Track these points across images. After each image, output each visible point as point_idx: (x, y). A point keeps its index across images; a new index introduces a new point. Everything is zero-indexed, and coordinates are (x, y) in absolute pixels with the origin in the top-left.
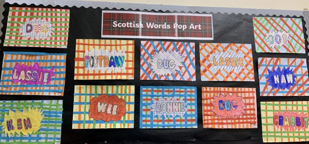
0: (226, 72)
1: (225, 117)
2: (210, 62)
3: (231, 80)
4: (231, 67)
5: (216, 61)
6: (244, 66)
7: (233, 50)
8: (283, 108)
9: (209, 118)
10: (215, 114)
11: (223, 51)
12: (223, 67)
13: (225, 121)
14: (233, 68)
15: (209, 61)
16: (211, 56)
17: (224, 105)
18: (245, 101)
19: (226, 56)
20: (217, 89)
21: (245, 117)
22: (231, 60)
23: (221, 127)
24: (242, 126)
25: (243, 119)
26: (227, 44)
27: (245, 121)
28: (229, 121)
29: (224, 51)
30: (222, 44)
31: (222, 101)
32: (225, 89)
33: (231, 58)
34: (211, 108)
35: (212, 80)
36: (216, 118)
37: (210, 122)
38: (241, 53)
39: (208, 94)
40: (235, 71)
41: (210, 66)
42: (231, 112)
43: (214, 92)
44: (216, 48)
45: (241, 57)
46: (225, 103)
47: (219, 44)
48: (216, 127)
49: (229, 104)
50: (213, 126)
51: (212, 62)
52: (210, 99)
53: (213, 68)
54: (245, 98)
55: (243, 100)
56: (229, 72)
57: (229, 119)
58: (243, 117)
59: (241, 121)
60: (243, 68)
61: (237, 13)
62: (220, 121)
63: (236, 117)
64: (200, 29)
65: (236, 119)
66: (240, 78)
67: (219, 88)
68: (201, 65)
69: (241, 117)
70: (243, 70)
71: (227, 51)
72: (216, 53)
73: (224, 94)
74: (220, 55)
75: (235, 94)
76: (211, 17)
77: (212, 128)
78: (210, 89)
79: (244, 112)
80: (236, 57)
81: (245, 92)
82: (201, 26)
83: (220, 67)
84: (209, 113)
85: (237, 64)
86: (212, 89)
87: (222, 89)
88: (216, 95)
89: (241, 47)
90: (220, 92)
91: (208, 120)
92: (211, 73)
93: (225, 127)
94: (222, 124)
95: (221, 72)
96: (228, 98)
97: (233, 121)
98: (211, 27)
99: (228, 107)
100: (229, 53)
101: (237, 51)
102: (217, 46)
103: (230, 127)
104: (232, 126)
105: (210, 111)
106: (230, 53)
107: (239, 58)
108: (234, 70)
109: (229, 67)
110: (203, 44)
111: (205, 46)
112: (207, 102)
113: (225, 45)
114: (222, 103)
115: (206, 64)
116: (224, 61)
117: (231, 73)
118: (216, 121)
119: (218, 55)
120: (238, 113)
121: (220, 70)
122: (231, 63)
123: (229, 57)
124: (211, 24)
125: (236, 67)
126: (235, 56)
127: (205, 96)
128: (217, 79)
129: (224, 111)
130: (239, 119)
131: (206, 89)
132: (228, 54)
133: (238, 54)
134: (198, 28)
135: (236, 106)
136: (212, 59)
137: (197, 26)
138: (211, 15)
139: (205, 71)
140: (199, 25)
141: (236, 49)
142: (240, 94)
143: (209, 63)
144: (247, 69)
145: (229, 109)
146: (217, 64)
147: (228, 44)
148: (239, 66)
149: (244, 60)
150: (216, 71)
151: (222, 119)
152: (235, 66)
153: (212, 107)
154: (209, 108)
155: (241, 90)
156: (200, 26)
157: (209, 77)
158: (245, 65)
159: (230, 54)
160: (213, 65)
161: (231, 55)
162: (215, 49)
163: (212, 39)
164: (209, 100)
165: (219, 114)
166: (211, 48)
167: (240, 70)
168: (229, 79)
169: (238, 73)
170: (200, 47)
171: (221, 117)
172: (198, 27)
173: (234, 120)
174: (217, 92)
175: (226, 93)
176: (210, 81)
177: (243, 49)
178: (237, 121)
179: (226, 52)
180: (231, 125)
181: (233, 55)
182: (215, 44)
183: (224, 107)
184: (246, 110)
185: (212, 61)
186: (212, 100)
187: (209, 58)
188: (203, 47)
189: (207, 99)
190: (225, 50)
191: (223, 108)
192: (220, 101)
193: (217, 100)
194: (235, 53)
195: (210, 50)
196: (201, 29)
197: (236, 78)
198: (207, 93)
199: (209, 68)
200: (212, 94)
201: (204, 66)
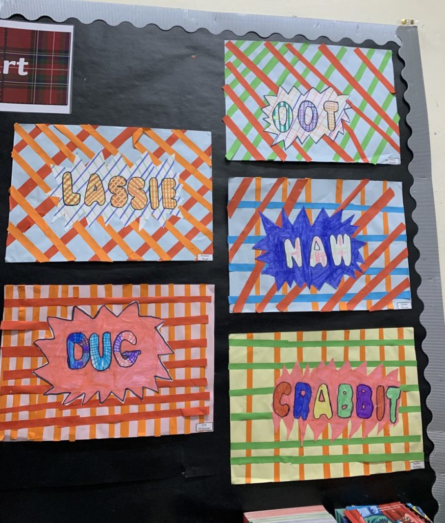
0: (109, 229)
1: (89, 393)
2: (50, 193)
3: (123, 258)
4: (130, 210)
5: (75, 190)
6: (179, 207)
7: (143, 150)
8: (312, 354)
9: (25, 400)
10: (48, 388)
11: (101, 154)
12: (98, 209)
13: (84, 412)
14: (138, 213)
15: (47, 189)
16: (56, 169)
17: (86, 350)
18: (171, 334)
19: (115, 172)
20: (65, 292)
21: (165, 392)
22: (132, 186)
23: (65, 434)
24: (149, 429)
25: (158, 400)
26: (119, 130)
27: (165, 407)
28: (103, 411)
29: (107, 154)
30: (102, 130)
31: (79, 334)
32: (94, 292)
33: (131, 178)
34: (34, 363)
35: (49, 258)
36: (51, 399)
37: (24, 415)
38: (170, 161)
39: (29, 312)
40: (141, 226)
41: (47, 206)
42: (114, 375)
43: (52, 302)
44: (78, 141)
45: (171, 175)
46: (93, 343)
47: (88, 128)
48: (48, 435)
49: (107, 345)
50: (33, 434)
51: (59, 194)
52: (34, 327)
53: (59, 215)
54: (172, 322)
55: (164, 331)
56: (118, 229)
57: (100, 403)
58: (158, 393)
59: (150, 408)
60: (174, 213)
61: (166, 26)
62: (67, 413)
63: (132, 395)
64: (22, 72)
65: (130, 402)
66: (158, 250)
67: (71, 287)
68: (15, 204)
69: (149, 393)
70: (174, 220)
71: (118, 155)
72: (77, 159)
73: (92, 310)
74: (92, 169)
75: (133, 308)
76: (68, 34)
77: (29, 439)
78: (37, 292)
79: (162, 373)
80: (153, 175)
81: (172, 300)
82: (27, 63)
83: (87, 209)
84: (25, 382)
85: (154, 200)
86: (45, 291)
87: (85, 291)
88: (59, 315)
89: (172, 140)
90: (76, 302)
91: (16, 410)
92: (48, 232)
93: (83, 433)
94: (74, 421)
95: (86, 228)
96: (103, 324)
97: (118, 410)
98: (67, 67)
99: (102, 356)
100: (126, 160)
101: (158, 153)
102: (83, 136)
103: (102, 432)
104: (112, 431)
105: (30, 373)
106: (131, 161)
107: (163, 180)
108: (138, 220)
109: (120, 211)
110: (29, 128)
111: (34, 134)
112: (21, 340)
113: (112, 132)
114: (79, 342)
115: (35, 198)
116: (106, 188)
117: (124, 232)
118: (51, 413)
119: (82, 167)
120: (142, 380)
121: (84, 222)
122: (130, 198)
123: (126, 174)
124: (67, 59)
125: (149, 210)
126: (147, 173)
127: (15, 318)
128: (67, 252)
129: (86, 374)
130: (141, 400)
131: (22, 291)
132: (122, 163)
133: (160, 166)
134: (14, 69)
135: (135, 351)
136: (59, 180)
137: (13, 63)
138: (70, 29)
139: (25, 225)
140: (22, 60)
141: (153, 146)
142: (151, 309)
143: (45, 196)
144: (190, 218)
145: (103, 365)
146: (75, 200)
147: (123, 128)
148: (161, 208)
149: (182, 185)
150: (71, 224)
151: (75, 405)
152: (146, 206)
153: (40, 360)
154: (27, 363)
155: (158, 291)
156: (22, 63)
157: (38, 246)
158: (181, 203)
159: (130, 164)
160: (61, 204)
161: (134, 167)
162: (72, 146)
163: (65, 110)
164: (28, 336)
165: (66, 386)
166: (57, 141)
167: (162, 222)
168: (117, 255)
169: (152, 231)
170: (17, 138)
171: (71, 397)
172: (18, 66)
173: (121, 405)
174: (64, 302)
175: (99, 307)
176: (37, 264)
177: (179, 146)
178: (134, 409)
179: (116, 158)
180: (106, 426)
181: (142, 168)
182: (75, 129)
183: (86, 359)
184: (171, 365)
185: (60, 190)
186: (42, 334)
187: (48, 179)
188: (28, 139)
189: (21, 331)
190: (111, 149)
191: (81, 364)
192: (71, 337)
193: (61, 332)
194: (149, 160)
195: (53, 150)
196: (26, 73)
197: (144, 249)
198: (21, 308)
199: (43, 215)
200: (44, 311)
201: (27, 207)
